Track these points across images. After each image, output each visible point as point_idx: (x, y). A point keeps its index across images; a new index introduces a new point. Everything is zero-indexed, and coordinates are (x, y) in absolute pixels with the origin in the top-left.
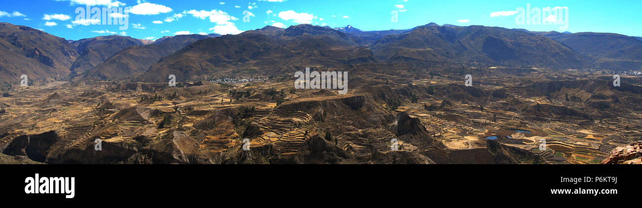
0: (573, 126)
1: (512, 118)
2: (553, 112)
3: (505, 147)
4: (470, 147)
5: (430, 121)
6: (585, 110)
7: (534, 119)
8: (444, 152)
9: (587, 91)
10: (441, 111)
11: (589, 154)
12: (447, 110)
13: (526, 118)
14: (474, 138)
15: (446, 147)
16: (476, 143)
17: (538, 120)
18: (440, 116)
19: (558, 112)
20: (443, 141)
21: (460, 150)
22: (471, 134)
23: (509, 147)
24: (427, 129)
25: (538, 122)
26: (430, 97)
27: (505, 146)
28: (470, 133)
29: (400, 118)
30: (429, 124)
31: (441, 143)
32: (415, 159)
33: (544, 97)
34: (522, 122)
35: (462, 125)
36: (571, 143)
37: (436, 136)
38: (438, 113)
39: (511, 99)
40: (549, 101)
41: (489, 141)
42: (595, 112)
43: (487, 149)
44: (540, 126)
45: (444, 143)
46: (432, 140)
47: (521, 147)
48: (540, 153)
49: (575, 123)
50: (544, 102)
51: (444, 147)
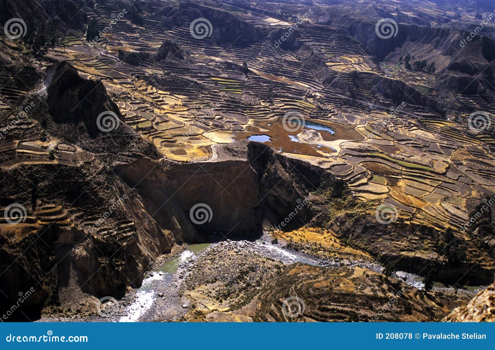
0: (410, 123)
1: (304, 97)
2: (379, 90)
3: (282, 159)
4: (214, 158)
5: (129, 91)
6: (434, 93)
7: (346, 102)
8: (158, 167)
9: (445, 54)
10: (157, 68)
11: (427, 181)
12: (170, 67)
13: (329, 100)
14: (225, 136)
15: (162, 156)
16: (227, 149)
17: (351, 106)
18: (151, 81)
19: (388, 91)
20: (157, 143)
21: (193, 164)
22: (219, 128)
23: (291, 161)
24: (121, 110)
25: (349, 110)
26: (133, 31)
27: (282, 157)
28: (217, 126)
29: (55, 77)
30: (126, 97)
31: (151, 146)
32: (88, 183)
33: (367, 57)
34: (319, 108)
35: (202, 107)
36: (401, 157)
37: (142, 129)
38: (149, 71)
39: (307, 54)
40: (375, 66)
41: (253, 146)
42: (452, 98)
43: (246, 163)
44: (352, 119)
45: (158, 146)
46: (132, 138)
47: (313, 161)
48: (346, 176)
49: (413, 118)
50: (365, 68)
51: (157, 155)
